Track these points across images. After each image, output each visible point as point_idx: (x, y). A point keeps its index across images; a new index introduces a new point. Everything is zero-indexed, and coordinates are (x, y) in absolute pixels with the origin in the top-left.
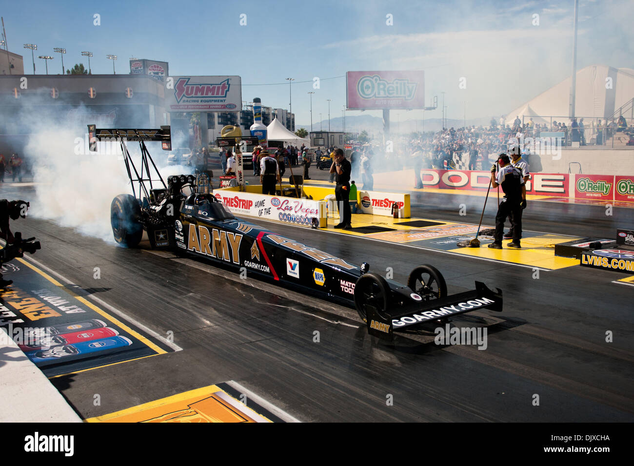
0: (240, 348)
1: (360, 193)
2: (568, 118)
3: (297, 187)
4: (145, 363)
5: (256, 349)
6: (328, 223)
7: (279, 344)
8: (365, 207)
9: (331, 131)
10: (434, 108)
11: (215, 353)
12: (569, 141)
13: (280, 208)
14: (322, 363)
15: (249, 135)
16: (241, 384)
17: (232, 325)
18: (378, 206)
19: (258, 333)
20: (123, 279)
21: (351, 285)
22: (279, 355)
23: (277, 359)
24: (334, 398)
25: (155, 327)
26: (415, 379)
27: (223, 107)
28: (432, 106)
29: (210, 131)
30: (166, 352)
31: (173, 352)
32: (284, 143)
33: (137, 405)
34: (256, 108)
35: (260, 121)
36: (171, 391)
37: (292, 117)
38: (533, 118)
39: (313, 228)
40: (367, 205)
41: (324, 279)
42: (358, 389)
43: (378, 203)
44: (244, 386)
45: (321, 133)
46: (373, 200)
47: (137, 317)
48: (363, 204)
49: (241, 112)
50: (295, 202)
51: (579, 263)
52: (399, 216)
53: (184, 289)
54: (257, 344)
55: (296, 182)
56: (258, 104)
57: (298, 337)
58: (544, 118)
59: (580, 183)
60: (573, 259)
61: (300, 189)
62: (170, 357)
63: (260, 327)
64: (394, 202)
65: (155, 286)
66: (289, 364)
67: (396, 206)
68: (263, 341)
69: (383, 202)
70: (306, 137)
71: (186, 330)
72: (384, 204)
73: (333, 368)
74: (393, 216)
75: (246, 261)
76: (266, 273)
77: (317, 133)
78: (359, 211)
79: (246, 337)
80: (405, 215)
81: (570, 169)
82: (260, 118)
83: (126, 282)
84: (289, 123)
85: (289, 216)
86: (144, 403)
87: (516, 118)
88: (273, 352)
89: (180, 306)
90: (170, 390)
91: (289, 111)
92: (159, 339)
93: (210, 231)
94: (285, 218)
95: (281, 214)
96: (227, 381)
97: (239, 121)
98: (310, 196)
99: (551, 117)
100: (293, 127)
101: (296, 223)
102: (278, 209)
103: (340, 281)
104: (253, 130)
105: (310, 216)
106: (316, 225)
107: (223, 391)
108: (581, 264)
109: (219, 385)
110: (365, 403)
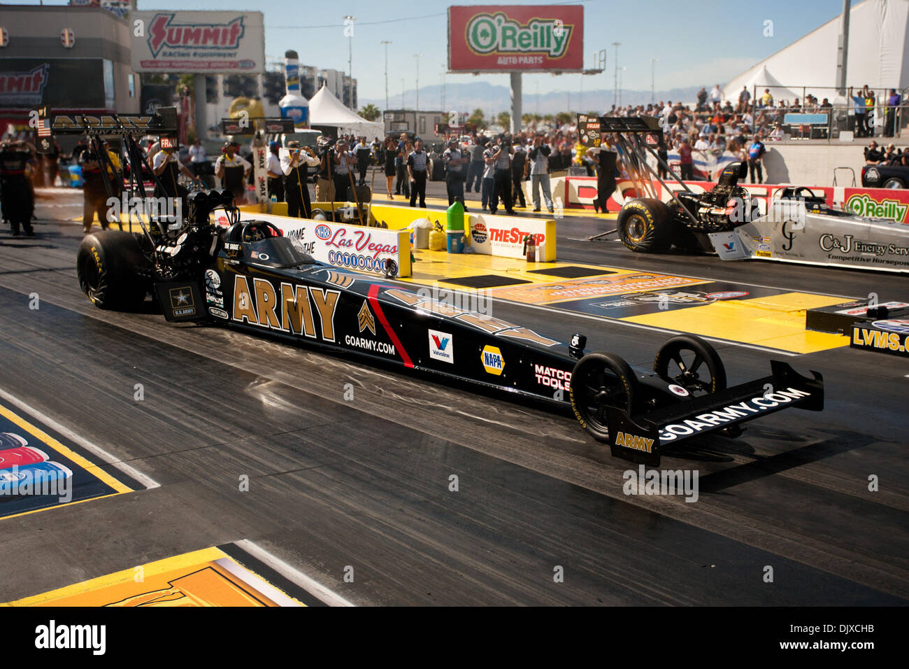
0: (260, 484)
1: (470, 218)
2: (835, 89)
3: (360, 206)
4: (95, 509)
5: (288, 485)
6: (413, 270)
7: (326, 477)
8: (478, 242)
9: (421, 110)
10: (600, 71)
11: (217, 493)
12: (835, 130)
13: (332, 242)
14: (401, 510)
15: (278, 114)
16: (261, 547)
17: (246, 443)
18: (500, 240)
19: (291, 458)
20: (57, 363)
21: (556, 373)
22: (327, 496)
23: (323, 503)
24: (420, 571)
25: (112, 447)
26: (561, 539)
27: (233, 65)
28: (597, 68)
29: (210, 107)
30: (130, 490)
31: (144, 490)
32: (339, 130)
33: (80, 581)
34: (289, 68)
35: (296, 91)
36: (140, 558)
37: (353, 84)
38: (769, 88)
39: (388, 277)
40: (481, 240)
41: (503, 364)
42: (462, 555)
43: (501, 235)
44: (267, 550)
45: (403, 112)
46: (491, 230)
47: (81, 429)
48: (474, 236)
49: (263, 75)
50: (356, 233)
51: (848, 343)
52: (537, 259)
53: (165, 381)
54: (289, 477)
55: (358, 198)
56: (293, 62)
57: (361, 465)
58: (791, 90)
59: (852, 203)
60: (838, 336)
61: (366, 211)
62: (138, 499)
63: (294, 447)
64: (528, 234)
65: (112, 375)
66: (345, 511)
67: (531, 241)
68: (299, 472)
69: (510, 234)
70: (377, 119)
71: (166, 451)
72: (511, 237)
73: (419, 519)
74: (525, 257)
75: (347, 336)
76: (388, 355)
77: (396, 112)
78: (467, 249)
79: (270, 464)
80: (546, 258)
81: (835, 179)
82: (298, 86)
83: (62, 368)
84: (347, 96)
85: (347, 257)
86: (92, 578)
87: (742, 89)
88: (317, 491)
89: (157, 410)
90: (139, 555)
91: (347, 74)
92: (119, 467)
93: (277, 286)
94: (340, 259)
95: (332, 252)
96: (238, 540)
97: (261, 90)
98: (383, 222)
99: (805, 88)
100: (355, 101)
101: (358, 268)
102: (327, 244)
103: (534, 367)
104: (285, 106)
105: (384, 256)
106: (392, 273)
107: (230, 558)
108: (852, 345)
109: (223, 548)
110: (474, 580)
